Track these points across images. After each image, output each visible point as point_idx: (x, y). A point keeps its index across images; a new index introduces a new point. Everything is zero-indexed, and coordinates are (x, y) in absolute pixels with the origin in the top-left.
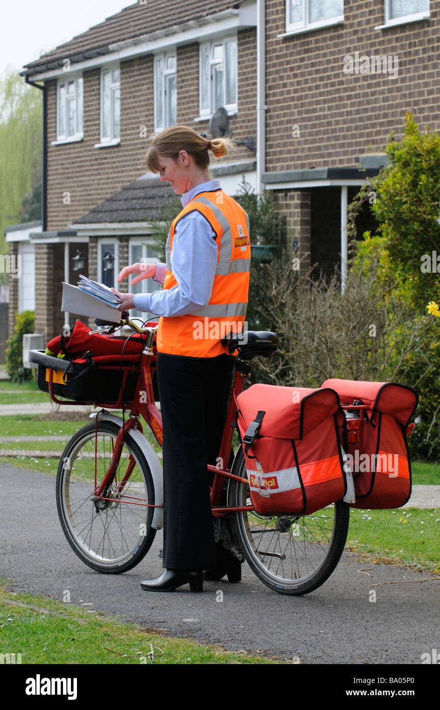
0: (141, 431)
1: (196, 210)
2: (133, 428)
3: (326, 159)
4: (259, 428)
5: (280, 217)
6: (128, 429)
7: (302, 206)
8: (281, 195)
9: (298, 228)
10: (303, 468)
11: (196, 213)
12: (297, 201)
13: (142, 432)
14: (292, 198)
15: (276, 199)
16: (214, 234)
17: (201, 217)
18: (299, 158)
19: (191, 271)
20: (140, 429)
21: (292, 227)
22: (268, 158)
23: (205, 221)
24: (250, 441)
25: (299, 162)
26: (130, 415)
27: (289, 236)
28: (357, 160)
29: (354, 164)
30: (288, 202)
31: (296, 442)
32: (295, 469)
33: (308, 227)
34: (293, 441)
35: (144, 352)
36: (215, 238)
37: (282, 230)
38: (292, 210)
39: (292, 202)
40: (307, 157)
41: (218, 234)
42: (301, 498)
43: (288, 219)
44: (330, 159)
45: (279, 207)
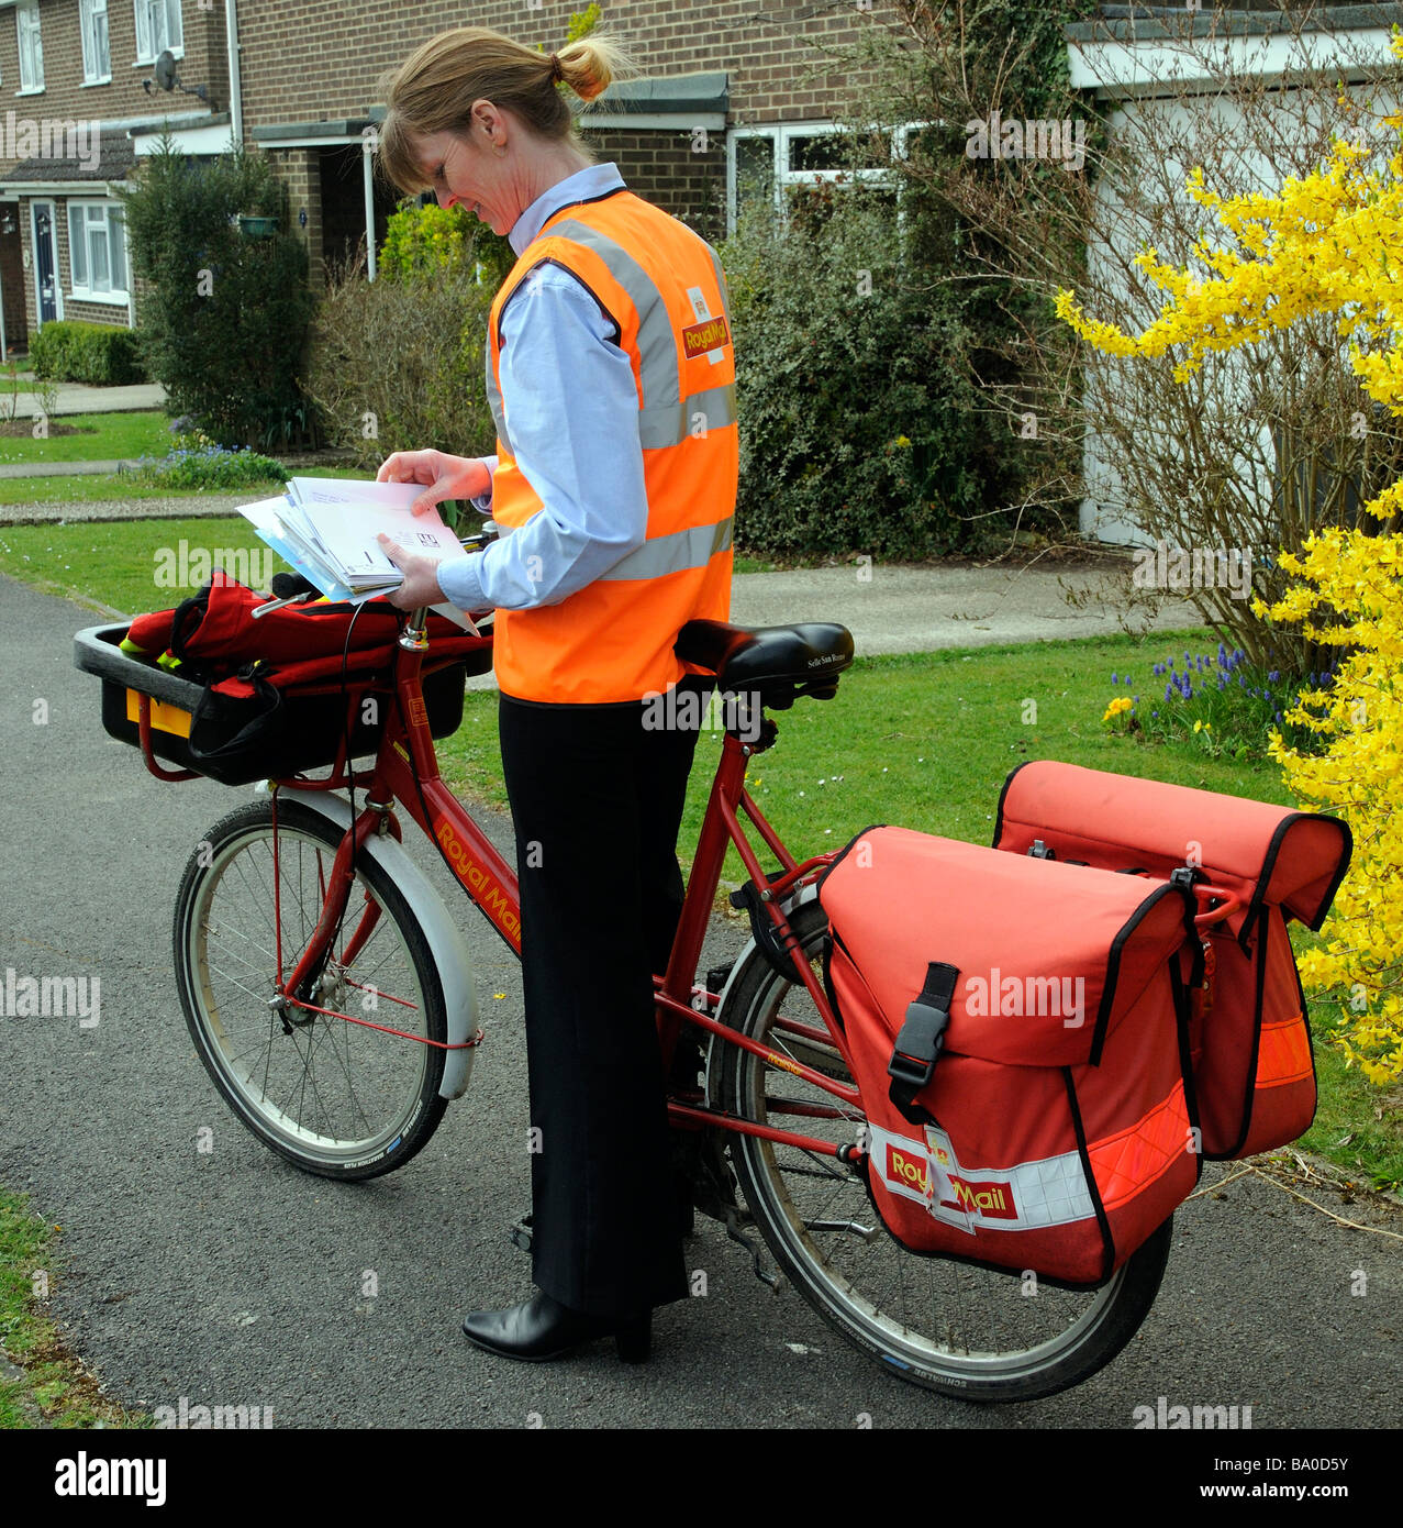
0: (397, 835)
1: (546, 261)
2: (377, 833)
3: (323, 110)
4: (946, 1028)
5: (281, 182)
6: (365, 837)
7: (310, 169)
8: (279, 154)
9: (306, 196)
10: (1100, 1151)
11: (548, 268)
12: (302, 163)
13: (399, 838)
14: (295, 158)
15: (273, 159)
16: (610, 328)
17: (564, 279)
18: (287, 108)
19: (569, 446)
20: (395, 831)
21: (297, 195)
22: (245, 108)
23: (579, 288)
24: (921, 1073)
25: (287, 114)
26: (368, 799)
27: (292, 206)
28: (366, 111)
29: (361, 116)
30: (290, 163)
31: (1077, 1074)
32: (1074, 1159)
33: (318, 195)
34: (1065, 1072)
35: (403, 642)
36: (616, 339)
37: (283, 199)
38: (296, 174)
39: (295, 164)
40: (297, 108)
41: (624, 326)
42: (1096, 1248)
43: (290, 185)
44: (329, 110)
45: (278, 169)
